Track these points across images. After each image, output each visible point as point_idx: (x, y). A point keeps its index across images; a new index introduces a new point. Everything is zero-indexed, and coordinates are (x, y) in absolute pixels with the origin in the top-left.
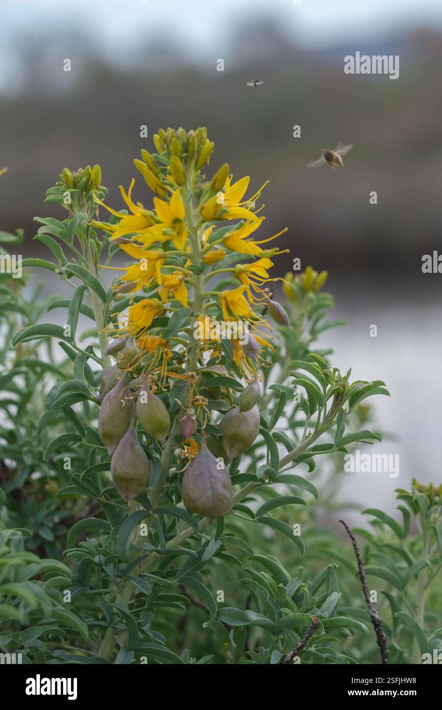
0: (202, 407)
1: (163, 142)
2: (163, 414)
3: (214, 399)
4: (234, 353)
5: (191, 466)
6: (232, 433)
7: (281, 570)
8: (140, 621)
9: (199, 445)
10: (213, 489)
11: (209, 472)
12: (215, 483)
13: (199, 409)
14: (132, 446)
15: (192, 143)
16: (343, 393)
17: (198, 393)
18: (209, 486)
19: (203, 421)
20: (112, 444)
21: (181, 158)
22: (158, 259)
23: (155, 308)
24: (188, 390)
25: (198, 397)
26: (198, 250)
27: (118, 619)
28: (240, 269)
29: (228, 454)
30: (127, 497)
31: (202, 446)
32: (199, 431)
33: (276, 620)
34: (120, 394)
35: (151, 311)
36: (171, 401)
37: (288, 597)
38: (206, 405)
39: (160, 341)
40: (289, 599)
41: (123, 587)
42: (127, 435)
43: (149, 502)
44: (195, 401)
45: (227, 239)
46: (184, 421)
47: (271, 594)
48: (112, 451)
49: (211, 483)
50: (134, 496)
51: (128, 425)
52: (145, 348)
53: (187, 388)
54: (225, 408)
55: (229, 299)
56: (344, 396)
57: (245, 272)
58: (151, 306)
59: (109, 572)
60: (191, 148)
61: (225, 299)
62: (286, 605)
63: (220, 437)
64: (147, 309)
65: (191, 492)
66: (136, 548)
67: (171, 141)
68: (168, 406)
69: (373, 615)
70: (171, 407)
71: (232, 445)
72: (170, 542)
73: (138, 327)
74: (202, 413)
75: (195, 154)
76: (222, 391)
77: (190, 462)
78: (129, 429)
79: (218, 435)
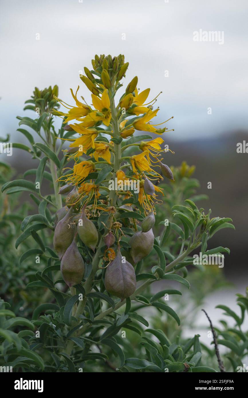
0: (118, 229)
1: (98, 62)
2: (94, 232)
3: (126, 227)
4: (139, 197)
5: (111, 265)
6: (136, 246)
7: (165, 338)
8: (76, 366)
9: (116, 253)
10: (124, 279)
11: (122, 269)
12: (125, 275)
13: (116, 230)
14: (74, 252)
15: (115, 62)
16: (206, 225)
17: (116, 221)
18: (122, 277)
19: (119, 237)
20: (61, 252)
21: (108, 71)
22: (92, 134)
23: (90, 166)
24: (110, 218)
25: (116, 222)
26: (117, 131)
27: (63, 365)
28: (143, 143)
29: (134, 259)
30: (70, 285)
31: (118, 252)
32: (116, 243)
33: (162, 367)
34: (67, 222)
35: (88, 167)
36: (99, 224)
37: (169, 354)
38: (121, 227)
39: (93, 186)
40: (170, 355)
41: (67, 345)
42: (71, 246)
43: (84, 290)
44: (114, 225)
45: (136, 122)
46: (107, 236)
47: (159, 352)
48: (61, 256)
49: (123, 276)
50: (75, 284)
51: (72, 240)
52: (83, 191)
53: (109, 216)
54: (132, 233)
55: (136, 160)
56: (207, 227)
57: (147, 146)
58: (88, 165)
59: (58, 334)
60: (114, 66)
61: (134, 160)
62: (168, 358)
63: (130, 249)
64: (85, 167)
65: (110, 280)
66: (76, 319)
67: (102, 61)
68: (97, 227)
69: (222, 369)
70: (99, 228)
71: (136, 254)
72: (96, 317)
73: (80, 177)
74: (118, 232)
75: (117, 70)
76: (131, 223)
77: (110, 262)
78: (73, 242)
79: (128, 247)
